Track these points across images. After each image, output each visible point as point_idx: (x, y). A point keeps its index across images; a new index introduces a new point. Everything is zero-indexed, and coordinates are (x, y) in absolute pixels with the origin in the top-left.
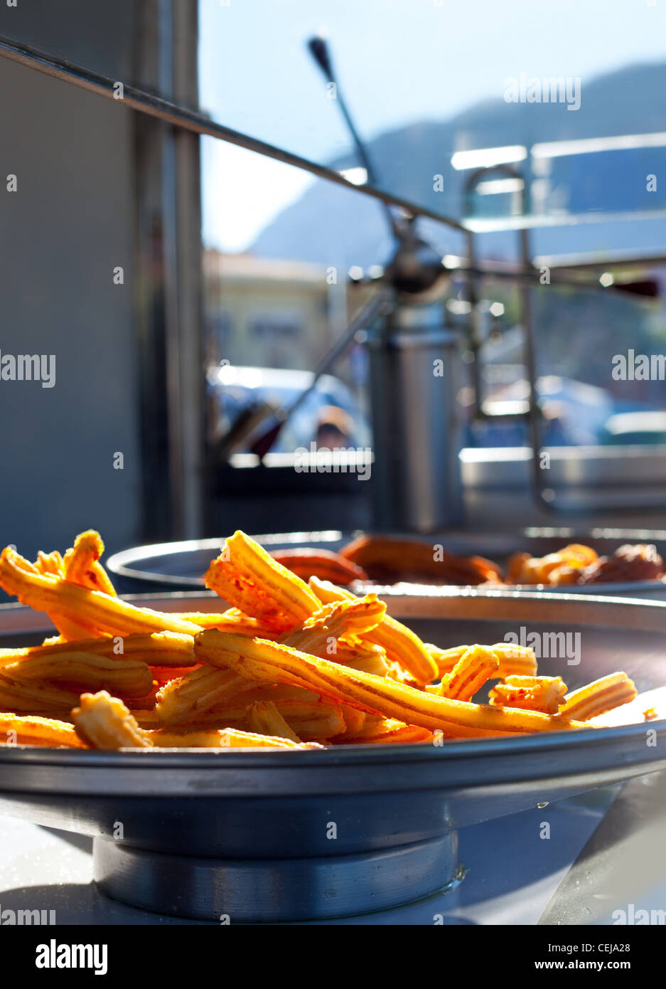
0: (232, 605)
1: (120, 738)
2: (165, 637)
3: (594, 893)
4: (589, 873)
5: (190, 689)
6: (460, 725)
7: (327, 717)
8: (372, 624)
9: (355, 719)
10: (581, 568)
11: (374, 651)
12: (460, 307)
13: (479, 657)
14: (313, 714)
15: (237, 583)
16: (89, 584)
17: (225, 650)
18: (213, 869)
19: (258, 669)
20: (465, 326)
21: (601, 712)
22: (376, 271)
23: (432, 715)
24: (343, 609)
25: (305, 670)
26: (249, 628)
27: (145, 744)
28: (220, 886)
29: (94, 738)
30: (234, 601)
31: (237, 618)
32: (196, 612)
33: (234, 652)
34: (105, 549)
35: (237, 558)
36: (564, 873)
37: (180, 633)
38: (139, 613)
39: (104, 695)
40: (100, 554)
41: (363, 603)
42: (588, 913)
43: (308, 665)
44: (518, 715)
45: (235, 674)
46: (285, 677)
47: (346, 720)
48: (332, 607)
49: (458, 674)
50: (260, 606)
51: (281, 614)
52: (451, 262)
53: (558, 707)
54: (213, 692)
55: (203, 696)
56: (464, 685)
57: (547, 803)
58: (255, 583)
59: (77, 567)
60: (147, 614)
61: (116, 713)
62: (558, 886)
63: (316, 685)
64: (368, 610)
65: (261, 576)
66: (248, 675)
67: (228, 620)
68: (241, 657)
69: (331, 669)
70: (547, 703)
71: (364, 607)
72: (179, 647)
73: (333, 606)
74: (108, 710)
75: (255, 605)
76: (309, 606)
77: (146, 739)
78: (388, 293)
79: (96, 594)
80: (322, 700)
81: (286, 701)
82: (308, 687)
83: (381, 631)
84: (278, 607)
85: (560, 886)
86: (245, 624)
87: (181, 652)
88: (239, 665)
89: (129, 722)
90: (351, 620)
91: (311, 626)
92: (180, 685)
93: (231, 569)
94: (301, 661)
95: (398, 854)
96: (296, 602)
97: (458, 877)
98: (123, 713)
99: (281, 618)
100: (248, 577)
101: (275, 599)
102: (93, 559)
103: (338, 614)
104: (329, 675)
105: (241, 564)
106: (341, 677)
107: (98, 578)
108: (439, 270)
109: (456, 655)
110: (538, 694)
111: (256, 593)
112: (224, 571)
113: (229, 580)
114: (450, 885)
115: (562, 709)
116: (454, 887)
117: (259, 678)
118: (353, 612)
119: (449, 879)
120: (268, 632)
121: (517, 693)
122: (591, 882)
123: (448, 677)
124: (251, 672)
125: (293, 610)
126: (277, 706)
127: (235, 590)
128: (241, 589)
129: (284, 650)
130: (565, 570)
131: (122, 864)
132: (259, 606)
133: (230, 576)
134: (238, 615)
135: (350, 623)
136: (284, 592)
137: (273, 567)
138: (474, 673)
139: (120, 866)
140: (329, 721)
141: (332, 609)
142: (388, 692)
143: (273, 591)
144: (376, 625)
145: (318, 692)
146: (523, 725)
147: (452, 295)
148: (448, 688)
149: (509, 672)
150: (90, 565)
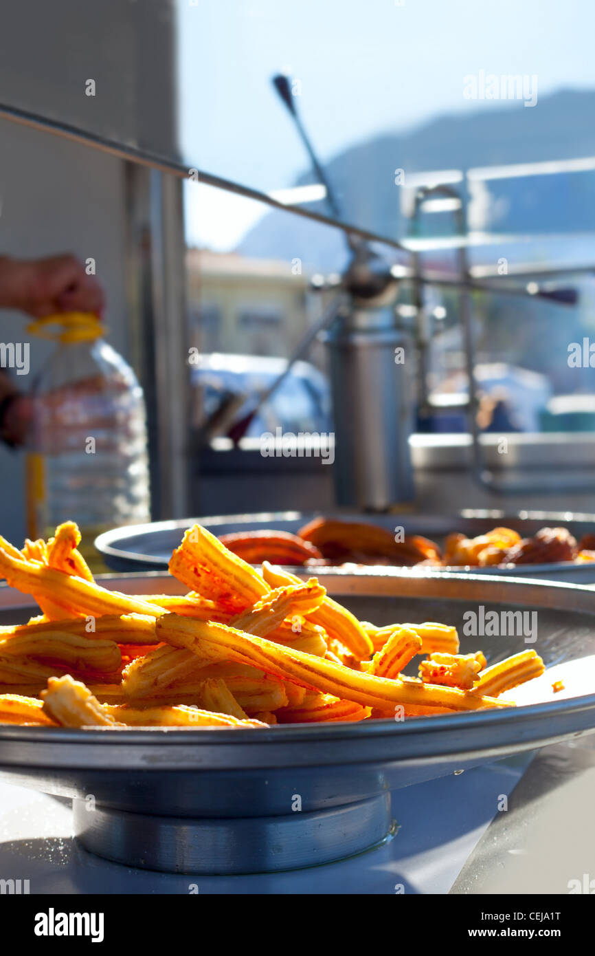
0: (192, 589)
1: (83, 717)
2: (132, 619)
3: (509, 849)
4: (506, 829)
5: (152, 667)
6: (386, 700)
7: (272, 692)
8: (314, 606)
9: (297, 693)
10: (506, 548)
11: (315, 631)
12: (407, 311)
13: (404, 638)
14: (259, 689)
15: (196, 571)
16: (69, 569)
17: (182, 632)
18: (175, 827)
19: (211, 649)
20: (412, 328)
21: (514, 686)
22: (334, 279)
23: (362, 691)
24: (288, 593)
25: (252, 651)
26: (208, 609)
27: (107, 720)
28: (181, 842)
29: (60, 717)
30: (193, 586)
31: (197, 599)
32: (161, 594)
33: (190, 634)
34: (82, 538)
35: (195, 548)
36: (483, 830)
37: (145, 614)
38: (111, 596)
39: (68, 679)
40: (78, 543)
41: (306, 587)
42: (503, 867)
43: (254, 646)
44: (437, 692)
45: (191, 653)
46: (233, 656)
47: (288, 694)
48: (278, 591)
49: (387, 652)
50: (216, 590)
51: (235, 598)
52: (399, 271)
53: (473, 683)
54: (173, 669)
55: (163, 673)
56: (392, 663)
57: (463, 771)
58: (211, 571)
59: (58, 554)
60: (117, 597)
61: (78, 694)
62: (477, 842)
63: (262, 664)
64: (310, 594)
65: (216, 564)
66: (203, 655)
67: (189, 602)
68: (196, 638)
69: (274, 650)
70: (464, 680)
71: (306, 591)
72: (143, 627)
73: (280, 590)
74: (71, 692)
75: (212, 590)
76: (258, 590)
77: (107, 716)
78: (345, 298)
79: (75, 580)
80: (268, 677)
81: (236, 678)
82: (254, 666)
83: (323, 612)
84: (231, 591)
85: (480, 842)
86: (204, 606)
87: (146, 632)
88: (195, 646)
89: (91, 702)
90: (296, 603)
91: (260, 609)
92: (143, 663)
93: (190, 557)
94: (248, 642)
95: (337, 813)
96: (247, 587)
97: (391, 832)
98: (86, 694)
99: (235, 601)
100: (204, 565)
101: (228, 584)
102: (71, 548)
103: (284, 597)
104: (272, 655)
105: (199, 554)
106: (282, 657)
107: (76, 564)
108: (388, 279)
109: (389, 632)
110: (455, 672)
111: (213, 579)
112: (184, 559)
113: (189, 568)
114: (385, 840)
115: (476, 685)
116: (388, 843)
117: (212, 657)
118: (297, 596)
119: (383, 835)
120: (224, 613)
121: (438, 669)
122: (507, 838)
123: (379, 655)
124: (205, 652)
125: (245, 594)
126: (226, 682)
127: (194, 575)
128: (199, 575)
129: (233, 632)
130: (492, 551)
131: (97, 821)
132: (214, 590)
133: (189, 564)
134: (198, 598)
135: (294, 605)
136: (236, 579)
137: (226, 556)
138: (400, 652)
139: (95, 823)
140: (273, 696)
141: (278, 593)
142: (324, 671)
143: (226, 578)
144: (318, 607)
145: (263, 669)
146: (442, 700)
147: (401, 300)
148: (379, 665)
149: (435, 649)
150: (69, 553)
